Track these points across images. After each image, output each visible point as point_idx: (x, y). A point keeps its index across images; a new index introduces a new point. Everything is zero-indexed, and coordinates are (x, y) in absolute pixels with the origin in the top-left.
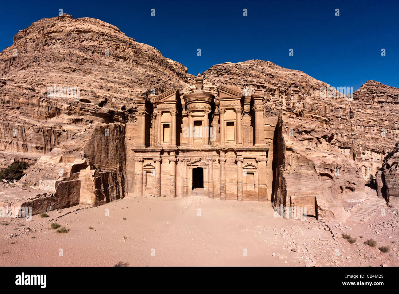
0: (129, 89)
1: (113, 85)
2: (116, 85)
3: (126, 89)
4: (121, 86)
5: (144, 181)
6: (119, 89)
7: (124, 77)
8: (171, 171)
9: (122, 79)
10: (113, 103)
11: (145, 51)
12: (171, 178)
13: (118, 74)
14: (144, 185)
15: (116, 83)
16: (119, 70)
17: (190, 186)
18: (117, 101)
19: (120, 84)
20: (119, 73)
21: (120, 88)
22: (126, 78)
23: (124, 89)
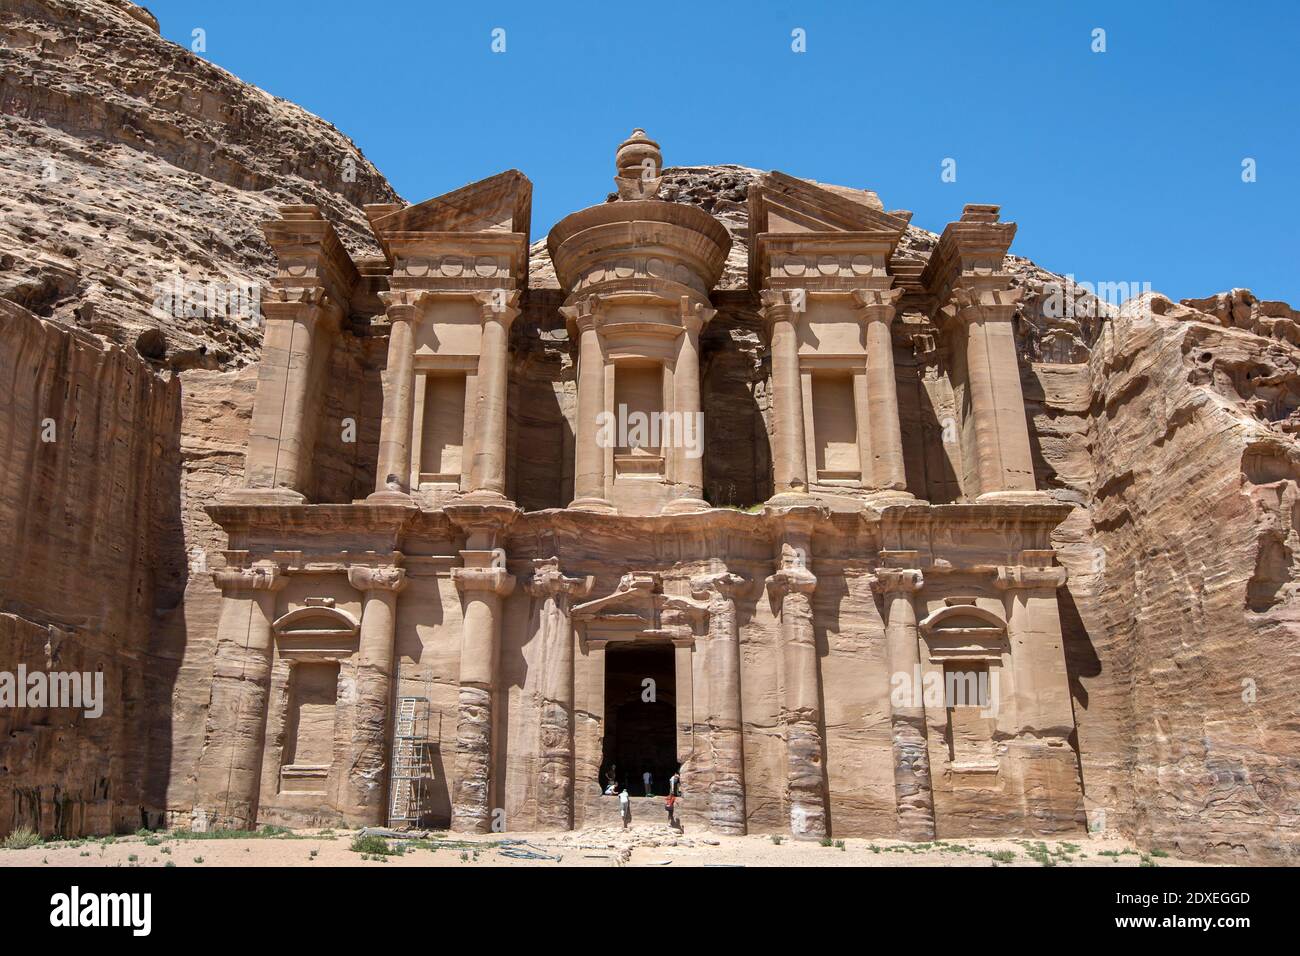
0: (185, 265)
1: (95, 234)
2: (118, 238)
3: (168, 266)
4: (146, 247)
5: (275, 726)
6: (133, 258)
7: (161, 209)
8: (464, 657)
9: (151, 218)
10: (90, 306)
11: (287, 123)
12: (466, 696)
13: (130, 196)
14: (271, 752)
15: (117, 230)
16: (139, 180)
17: (590, 751)
18: (115, 300)
19: (139, 235)
20: (135, 191)
21: (138, 256)
22: (175, 217)
23: (161, 264)
